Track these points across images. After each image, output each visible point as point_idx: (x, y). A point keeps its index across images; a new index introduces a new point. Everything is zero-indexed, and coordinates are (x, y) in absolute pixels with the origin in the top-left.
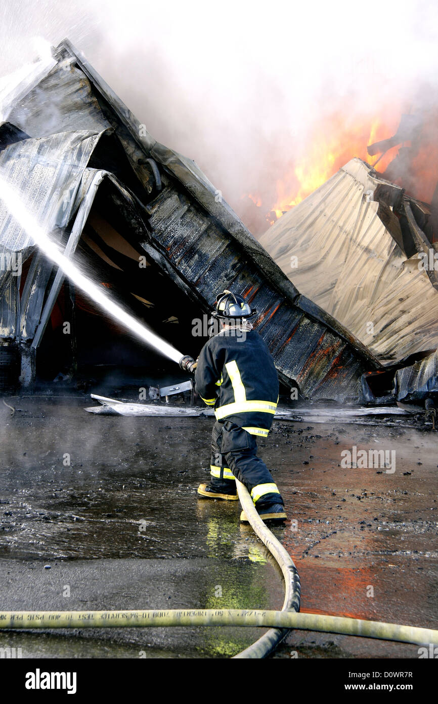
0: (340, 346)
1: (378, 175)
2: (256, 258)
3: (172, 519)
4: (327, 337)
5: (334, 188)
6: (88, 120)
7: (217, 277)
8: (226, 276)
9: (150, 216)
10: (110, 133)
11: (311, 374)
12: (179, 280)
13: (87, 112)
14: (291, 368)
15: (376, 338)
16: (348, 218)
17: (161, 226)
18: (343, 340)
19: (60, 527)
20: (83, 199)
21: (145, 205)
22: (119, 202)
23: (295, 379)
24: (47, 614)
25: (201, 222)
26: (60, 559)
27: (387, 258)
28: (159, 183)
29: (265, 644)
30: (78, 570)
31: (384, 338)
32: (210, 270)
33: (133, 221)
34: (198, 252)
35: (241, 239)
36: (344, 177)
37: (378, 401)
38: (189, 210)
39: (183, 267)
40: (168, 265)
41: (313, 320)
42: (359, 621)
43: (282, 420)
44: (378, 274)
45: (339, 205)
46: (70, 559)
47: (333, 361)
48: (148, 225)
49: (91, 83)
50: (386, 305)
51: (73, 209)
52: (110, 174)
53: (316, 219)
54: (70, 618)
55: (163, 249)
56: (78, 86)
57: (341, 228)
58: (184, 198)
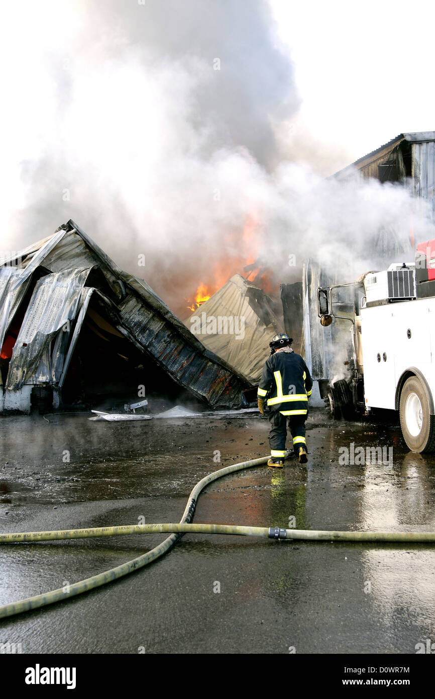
0: (229, 376)
1: (249, 283)
2: (180, 331)
3: (129, 477)
4: (222, 372)
5: (226, 291)
6: (84, 262)
7: (159, 342)
8: (164, 341)
9: (120, 311)
10: (96, 268)
11: (214, 392)
12: (138, 345)
13: (84, 257)
14: (203, 390)
15: (252, 371)
16: (234, 306)
17: (127, 316)
18: (231, 373)
19: (67, 485)
20: (83, 304)
21: (117, 305)
22: (102, 305)
23: (205, 395)
24: (43, 533)
25: (149, 313)
26: (63, 503)
27: (256, 326)
28: (124, 293)
29: (169, 542)
30: (73, 508)
31: (256, 370)
32: (155, 338)
33: (111, 314)
34: (148, 329)
35: (172, 320)
36: (232, 284)
37: (251, 405)
38: (142, 307)
39: (140, 338)
40: (132, 337)
41: (214, 363)
42: (214, 525)
43: (197, 418)
44: (251, 335)
45: (229, 300)
46: (68, 503)
47: (226, 384)
48: (120, 316)
49: (85, 242)
50: (256, 352)
51: (77, 310)
52: (96, 289)
53: (217, 308)
54: (57, 535)
55: (129, 328)
56: (78, 244)
57: (231, 312)
58: (139, 300)
